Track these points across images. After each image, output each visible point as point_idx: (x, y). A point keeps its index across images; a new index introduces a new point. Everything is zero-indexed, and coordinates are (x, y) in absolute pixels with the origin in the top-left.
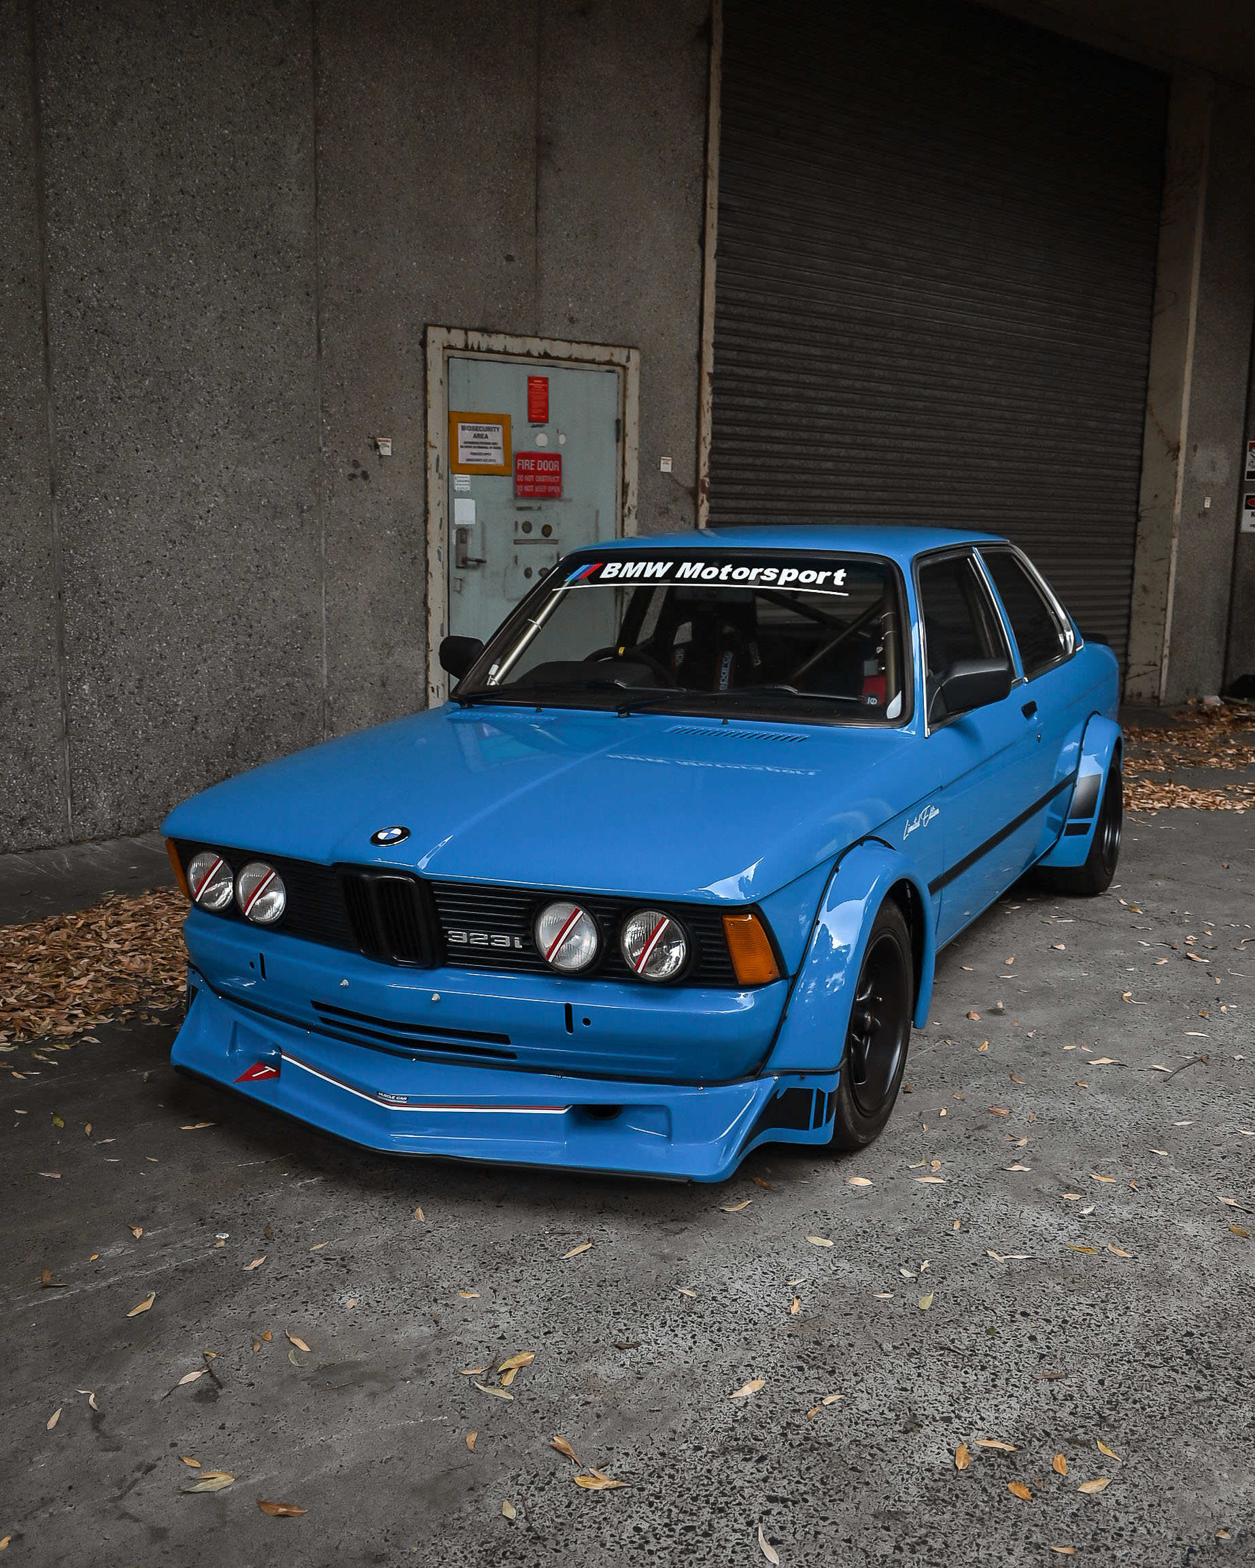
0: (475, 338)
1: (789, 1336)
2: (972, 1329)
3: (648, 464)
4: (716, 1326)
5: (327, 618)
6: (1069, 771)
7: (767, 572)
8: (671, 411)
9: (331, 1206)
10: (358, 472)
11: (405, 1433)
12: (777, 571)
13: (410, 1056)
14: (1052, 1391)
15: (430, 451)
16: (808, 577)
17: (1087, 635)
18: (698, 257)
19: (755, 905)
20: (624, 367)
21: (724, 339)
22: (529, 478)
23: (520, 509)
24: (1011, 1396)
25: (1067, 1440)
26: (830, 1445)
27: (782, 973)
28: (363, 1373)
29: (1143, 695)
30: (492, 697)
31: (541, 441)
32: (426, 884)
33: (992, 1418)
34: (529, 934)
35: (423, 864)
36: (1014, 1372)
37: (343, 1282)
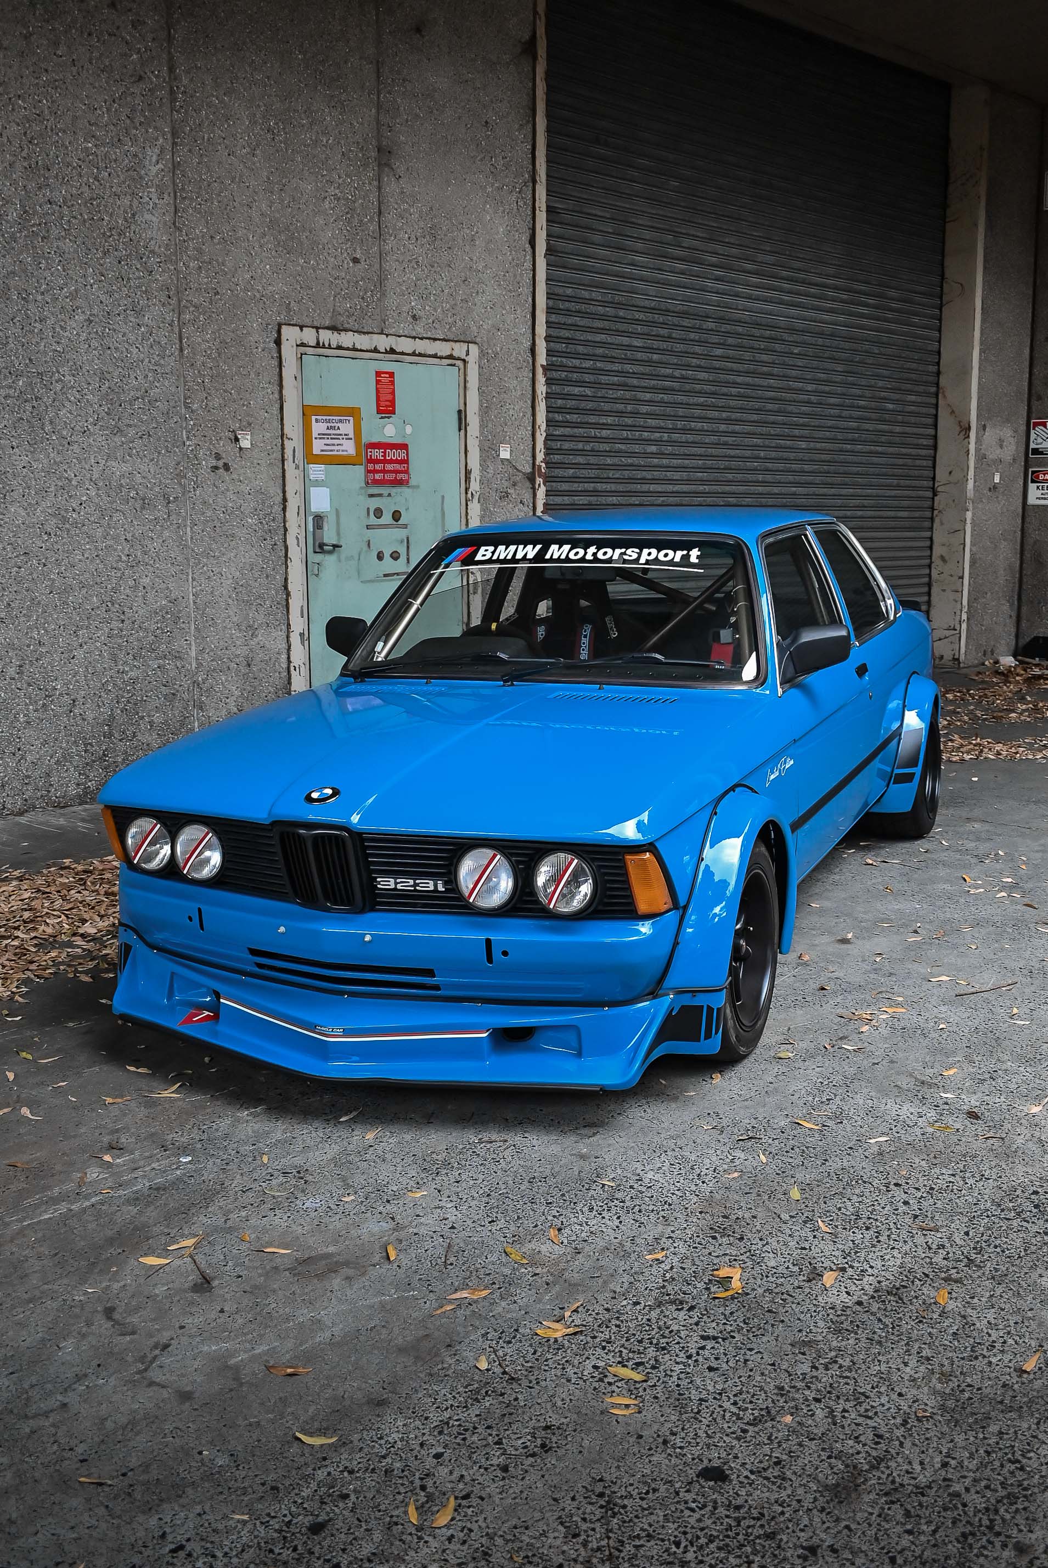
0: (325, 336)
1: (701, 1213)
2: (855, 1198)
3: (489, 452)
4: (637, 1208)
5: (195, 603)
6: (895, 725)
7: (629, 551)
8: (509, 401)
9: (279, 1129)
10: (220, 464)
11: (383, 1307)
12: (637, 550)
13: (342, 993)
14: (926, 1243)
15: (286, 442)
16: (666, 555)
17: (905, 604)
18: (529, 257)
19: (651, 844)
20: (464, 360)
21: (554, 332)
22: (379, 467)
23: (371, 496)
24: (893, 1248)
25: (943, 1279)
26: (748, 1294)
27: (676, 905)
28: (336, 1262)
29: (945, 657)
30: (383, 671)
31: (389, 431)
32: (358, 837)
33: (879, 1266)
34: (451, 876)
35: (355, 819)
36: (894, 1230)
37: (303, 1191)
